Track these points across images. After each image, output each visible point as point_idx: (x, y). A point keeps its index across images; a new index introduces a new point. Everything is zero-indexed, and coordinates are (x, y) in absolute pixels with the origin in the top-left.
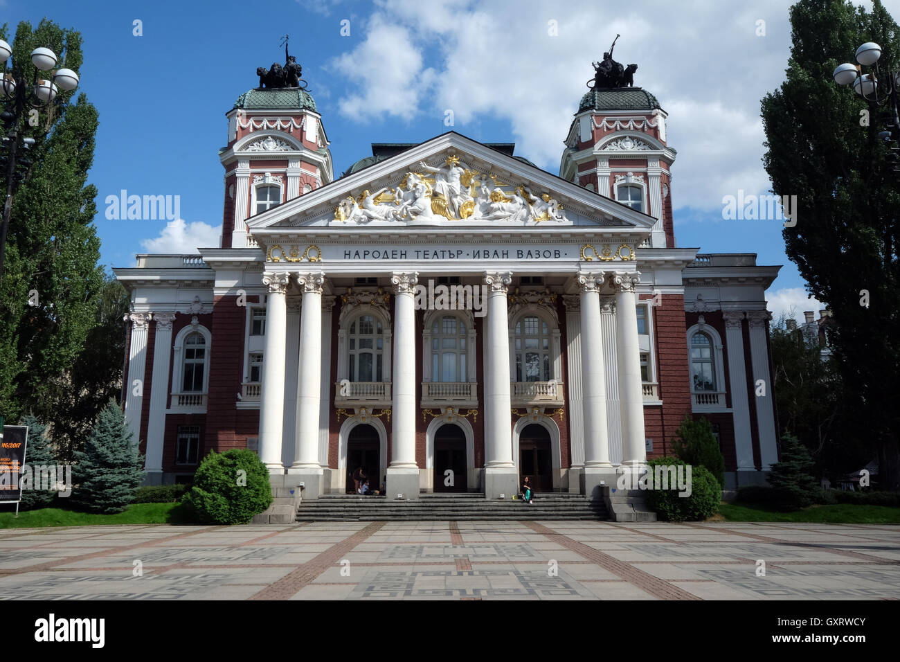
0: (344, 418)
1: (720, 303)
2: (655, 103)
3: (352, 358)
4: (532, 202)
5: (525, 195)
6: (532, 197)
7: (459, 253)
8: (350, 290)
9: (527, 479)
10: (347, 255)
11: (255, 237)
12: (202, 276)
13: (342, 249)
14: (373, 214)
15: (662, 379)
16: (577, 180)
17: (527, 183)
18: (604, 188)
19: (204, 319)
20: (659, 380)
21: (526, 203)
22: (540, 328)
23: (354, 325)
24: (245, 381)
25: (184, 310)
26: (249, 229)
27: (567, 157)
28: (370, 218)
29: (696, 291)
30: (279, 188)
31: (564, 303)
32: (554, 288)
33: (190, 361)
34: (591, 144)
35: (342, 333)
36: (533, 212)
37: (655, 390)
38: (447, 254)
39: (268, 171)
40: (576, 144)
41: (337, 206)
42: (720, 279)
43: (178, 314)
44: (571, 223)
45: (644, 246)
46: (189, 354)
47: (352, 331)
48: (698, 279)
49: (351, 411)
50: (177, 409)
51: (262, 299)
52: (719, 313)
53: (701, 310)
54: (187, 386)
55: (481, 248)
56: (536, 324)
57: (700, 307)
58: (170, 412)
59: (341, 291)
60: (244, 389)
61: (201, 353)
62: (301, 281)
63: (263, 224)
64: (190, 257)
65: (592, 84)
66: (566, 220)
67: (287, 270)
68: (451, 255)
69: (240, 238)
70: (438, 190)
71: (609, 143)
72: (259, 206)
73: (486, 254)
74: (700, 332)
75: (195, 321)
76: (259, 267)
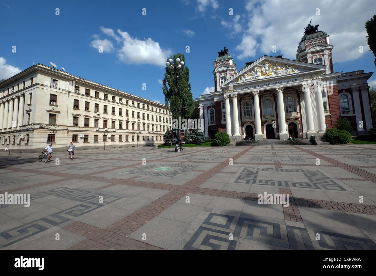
0: (244, 124)
1: (350, 86)
2: (326, 34)
3: (245, 111)
4: (288, 68)
5: (286, 67)
6: (288, 67)
7: (269, 84)
8: (243, 97)
9: (291, 136)
10: (242, 89)
11: (221, 88)
12: (212, 98)
13: (240, 88)
14: (247, 79)
15: (330, 108)
16: (301, 60)
17: (286, 64)
18: (309, 61)
19: (213, 106)
20: (330, 109)
21: (286, 69)
22: (292, 99)
23: (245, 104)
24: (222, 118)
25: (209, 105)
26: (220, 87)
27: (297, 55)
28: (246, 80)
29: (341, 84)
30: (225, 77)
31: (299, 92)
32: (295, 89)
33: (211, 115)
34: (305, 50)
35: (242, 106)
36: (288, 71)
37: (328, 112)
38: (266, 85)
39: (223, 74)
40: (300, 51)
41: (238, 78)
42: (350, 79)
43: (208, 106)
44: (300, 72)
45: (323, 74)
46: (211, 114)
47: (244, 105)
48: (342, 80)
49: (246, 123)
50: (210, 125)
51: (224, 101)
52: (350, 89)
53: (343, 89)
54: (211, 120)
55: (275, 82)
56: (291, 98)
57: (343, 88)
58: (209, 125)
59: (241, 97)
60: (222, 120)
61: (213, 113)
62: (232, 96)
63: (223, 85)
64: (209, 94)
65: (305, 34)
66: (298, 71)
67: (229, 94)
68: (267, 85)
69: (218, 89)
70: (262, 70)
71: (311, 48)
72: (222, 81)
73: (276, 83)
74: (343, 95)
75: (211, 107)
76: (223, 94)
